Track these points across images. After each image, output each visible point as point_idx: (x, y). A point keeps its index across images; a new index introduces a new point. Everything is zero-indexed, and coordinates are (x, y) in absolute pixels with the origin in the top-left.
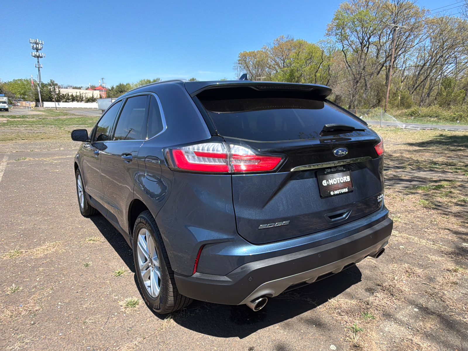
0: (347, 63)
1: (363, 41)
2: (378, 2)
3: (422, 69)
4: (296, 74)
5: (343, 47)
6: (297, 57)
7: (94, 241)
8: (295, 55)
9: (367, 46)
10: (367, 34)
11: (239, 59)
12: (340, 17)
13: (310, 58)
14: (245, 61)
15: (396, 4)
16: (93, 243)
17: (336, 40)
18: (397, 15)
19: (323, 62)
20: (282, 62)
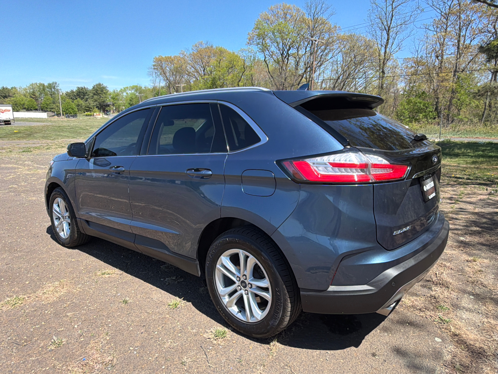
0: (270, 73)
1: (283, 53)
2: (295, 16)
3: (337, 81)
4: (219, 82)
5: (265, 58)
6: (219, 65)
7: (109, 274)
8: (215, 62)
9: (287, 57)
10: (286, 46)
11: (154, 64)
12: (261, 27)
13: (231, 67)
14: (161, 66)
15: (312, 19)
16: (109, 277)
17: (258, 49)
18: (313, 30)
19: (245, 71)
20: (202, 70)
